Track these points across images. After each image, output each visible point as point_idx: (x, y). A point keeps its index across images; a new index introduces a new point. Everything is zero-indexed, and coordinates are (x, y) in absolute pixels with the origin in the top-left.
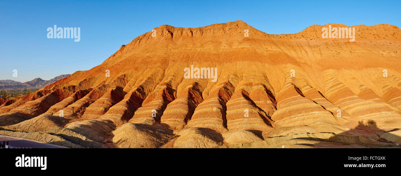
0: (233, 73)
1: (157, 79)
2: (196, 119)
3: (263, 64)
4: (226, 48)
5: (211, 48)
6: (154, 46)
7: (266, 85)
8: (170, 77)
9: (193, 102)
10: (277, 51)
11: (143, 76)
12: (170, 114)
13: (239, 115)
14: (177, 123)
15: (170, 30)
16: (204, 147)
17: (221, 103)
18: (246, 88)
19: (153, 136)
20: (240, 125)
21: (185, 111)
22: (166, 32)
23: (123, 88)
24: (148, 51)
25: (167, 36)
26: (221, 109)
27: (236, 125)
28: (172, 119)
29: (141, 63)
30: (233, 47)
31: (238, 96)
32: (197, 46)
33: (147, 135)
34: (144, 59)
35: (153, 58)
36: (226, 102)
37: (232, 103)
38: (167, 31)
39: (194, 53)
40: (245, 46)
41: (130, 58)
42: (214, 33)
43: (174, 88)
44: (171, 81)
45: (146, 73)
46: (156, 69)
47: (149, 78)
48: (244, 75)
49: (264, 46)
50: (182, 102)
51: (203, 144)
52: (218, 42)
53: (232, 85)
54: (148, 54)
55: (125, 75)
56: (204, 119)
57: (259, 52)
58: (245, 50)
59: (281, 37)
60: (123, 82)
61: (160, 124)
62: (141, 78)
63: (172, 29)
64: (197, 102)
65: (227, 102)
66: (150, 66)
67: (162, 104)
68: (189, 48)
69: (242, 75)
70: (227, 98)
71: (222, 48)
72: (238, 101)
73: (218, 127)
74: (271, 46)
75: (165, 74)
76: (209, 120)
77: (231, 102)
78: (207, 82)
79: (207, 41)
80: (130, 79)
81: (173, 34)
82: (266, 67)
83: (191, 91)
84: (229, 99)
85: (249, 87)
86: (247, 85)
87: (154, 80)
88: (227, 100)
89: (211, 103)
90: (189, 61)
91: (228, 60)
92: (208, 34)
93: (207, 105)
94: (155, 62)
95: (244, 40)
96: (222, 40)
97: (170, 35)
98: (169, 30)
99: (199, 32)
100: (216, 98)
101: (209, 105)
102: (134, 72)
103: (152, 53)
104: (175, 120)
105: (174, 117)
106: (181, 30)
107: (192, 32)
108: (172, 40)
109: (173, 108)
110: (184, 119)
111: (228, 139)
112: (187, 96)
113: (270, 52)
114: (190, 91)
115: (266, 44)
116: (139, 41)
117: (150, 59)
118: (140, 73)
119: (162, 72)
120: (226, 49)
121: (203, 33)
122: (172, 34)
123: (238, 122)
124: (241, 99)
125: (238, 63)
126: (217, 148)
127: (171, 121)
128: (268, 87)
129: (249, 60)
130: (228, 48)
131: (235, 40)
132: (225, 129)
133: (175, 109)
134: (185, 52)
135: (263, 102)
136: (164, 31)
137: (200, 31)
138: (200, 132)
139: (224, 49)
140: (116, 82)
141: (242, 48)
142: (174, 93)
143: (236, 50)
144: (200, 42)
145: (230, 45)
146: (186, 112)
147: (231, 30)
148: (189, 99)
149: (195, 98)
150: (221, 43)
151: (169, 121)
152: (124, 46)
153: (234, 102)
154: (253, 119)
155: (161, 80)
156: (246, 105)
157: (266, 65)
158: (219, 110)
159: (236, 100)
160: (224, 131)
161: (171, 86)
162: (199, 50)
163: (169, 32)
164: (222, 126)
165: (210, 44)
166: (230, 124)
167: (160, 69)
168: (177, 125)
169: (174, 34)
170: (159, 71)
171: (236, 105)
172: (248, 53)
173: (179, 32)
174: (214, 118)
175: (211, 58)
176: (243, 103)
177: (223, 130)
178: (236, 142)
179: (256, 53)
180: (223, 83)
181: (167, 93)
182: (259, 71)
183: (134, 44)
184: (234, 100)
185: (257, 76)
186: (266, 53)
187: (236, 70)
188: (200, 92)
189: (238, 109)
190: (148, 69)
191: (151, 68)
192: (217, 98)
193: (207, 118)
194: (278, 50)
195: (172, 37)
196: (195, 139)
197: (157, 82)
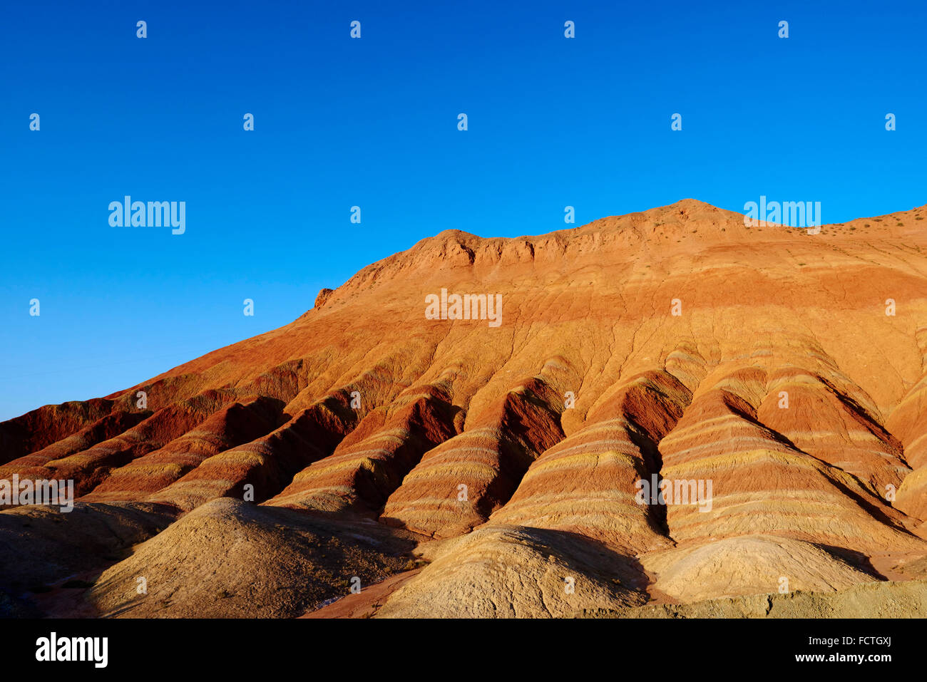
0: (682, 344)
1: (407, 371)
2: (527, 501)
3: (799, 310)
4: (648, 276)
5: (594, 282)
6: (415, 284)
7: (829, 375)
8: (447, 370)
9: (523, 443)
10: (851, 267)
11: (364, 362)
12: (424, 484)
13: (720, 477)
14: (447, 514)
15: (467, 245)
16: (536, 613)
17: (633, 437)
18: (740, 389)
19: (303, 552)
20: (734, 521)
21: (484, 471)
22: (454, 249)
23: (284, 405)
24: (394, 296)
25: (455, 257)
26: (635, 459)
27: (714, 520)
28: (428, 501)
29: (365, 327)
30: (673, 273)
31: (711, 413)
32: (548, 282)
33: (278, 548)
34: (377, 316)
35: (404, 313)
36: (657, 438)
37: (686, 437)
38: (458, 248)
39: (536, 301)
40: (716, 266)
41: (333, 316)
42: (603, 243)
43: (456, 402)
44: (449, 382)
45: (374, 355)
46: (407, 343)
47: (377, 369)
48: (724, 348)
49: (790, 260)
50: (478, 439)
51: (532, 594)
52: (619, 264)
53: (676, 383)
54: (390, 306)
55: (301, 362)
56: (558, 497)
57: (772, 276)
58: (720, 275)
59: (854, 229)
60: (291, 382)
61: (377, 519)
62: (353, 370)
63: (474, 241)
64: (540, 443)
65: (661, 436)
66: (392, 336)
67: (399, 441)
68: (520, 290)
69: (714, 347)
70: (660, 423)
71: (634, 277)
72: (710, 429)
73: (621, 529)
74: (820, 254)
75: (436, 357)
76: (580, 501)
77: (680, 436)
78: (582, 380)
79: (581, 266)
80: (315, 374)
81: (476, 254)
82: (811, 320)
83: (516, 404)
84: (668, 430)
85: (753, 384)
86: (742, 375)
87: (395, 375)
88: (663, 430)
89: (591, 440)
90: (520, 321)
91: (656, 310)
92: (584, 247)
93: (574, 448)
94: (409, 325)
95: (710, 251)
96: (633, 258)
97: (465, 256)
98: (465, 242)
99: (556, 244)
100: (612, 421)
101: (583, 445)
102: (337, 352)
103: (407, 302)
104: (438, 502)
105: (437, 493)
106: (497, 244)
107: (531, 246)
108: (470, 271)
109: (440, 462)
110: (475, 501)
111: (677, 576)
112: (497, 421)
113: (821, 272)
114: (513, 404)
115: (794, 251)
116: (373, 273)
117: (396, 317)
118: (354, 355)
119: (427, 350)
120: (650, 281)
121: (569, 247)
122: (472, 255)
123: (723, 509)
124: (723, 422)
125: (695, 314)
126: (613, 616)
127: (423, 507)
128: (841, 385)
129: (739, 303)
130: (654, 277)
131: (680, 254)
132: (659, 540)
133: (446, 466)
134: (508, 299)
135: (829, 434)
136: (449, 246)
137: (557, 241)
138: (526, 538)
139: (640, 282)
140: (263, 385)
141: (708, 272)
142: (457, 418)
143: (684, 279)
144: (557, 272)
145: (663, 268)
146: (487, 474)
147: (660, 229)
148: (504, 429)
149: (529, 429)
150: (626, 267)
151: (415, 507)
152: (327, 291)
153: (694, 435)
154: (800, 493)
155: (418, 374)
156: (749, 438)
157: (813, 312)
158: (629, 462)
159: (703, 426)
160: (653, 548)
161: (447, 396)
162: (552, 290)
163: (463, 247)
164: (644, 523)
165: (593, 272)
166: (680, 521)
167: (421, 342)
168: (443, 522)
169: (478, 256)
170: (419, 347)
171: (703, 442)
172: (729, 282)
173: (493, 251)
174: (604, 493)
175: (594, 307)
176: (735, 432)
177: (645, 541)
178: (723, 590)
179: (761, 281)
180: (641, 375)
181: (428, 416)
182: (783, 332)
183: (359, 284)
184: (692, 427)
185: (778, 348)
186: (800, 278)
187: (689, 334)
188: (553, 412)
189: (713, 457)
190: (384, 344)
191: (392, 341)
192: (617, 420)
193: (574, 494)
194: (856, 262)
195: (472, 262)
196: (491, 565)
197: (404, 380)
